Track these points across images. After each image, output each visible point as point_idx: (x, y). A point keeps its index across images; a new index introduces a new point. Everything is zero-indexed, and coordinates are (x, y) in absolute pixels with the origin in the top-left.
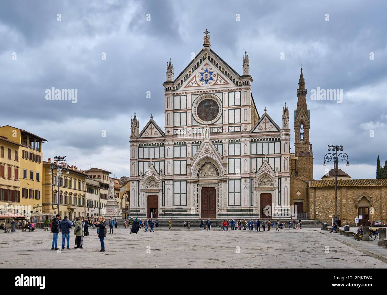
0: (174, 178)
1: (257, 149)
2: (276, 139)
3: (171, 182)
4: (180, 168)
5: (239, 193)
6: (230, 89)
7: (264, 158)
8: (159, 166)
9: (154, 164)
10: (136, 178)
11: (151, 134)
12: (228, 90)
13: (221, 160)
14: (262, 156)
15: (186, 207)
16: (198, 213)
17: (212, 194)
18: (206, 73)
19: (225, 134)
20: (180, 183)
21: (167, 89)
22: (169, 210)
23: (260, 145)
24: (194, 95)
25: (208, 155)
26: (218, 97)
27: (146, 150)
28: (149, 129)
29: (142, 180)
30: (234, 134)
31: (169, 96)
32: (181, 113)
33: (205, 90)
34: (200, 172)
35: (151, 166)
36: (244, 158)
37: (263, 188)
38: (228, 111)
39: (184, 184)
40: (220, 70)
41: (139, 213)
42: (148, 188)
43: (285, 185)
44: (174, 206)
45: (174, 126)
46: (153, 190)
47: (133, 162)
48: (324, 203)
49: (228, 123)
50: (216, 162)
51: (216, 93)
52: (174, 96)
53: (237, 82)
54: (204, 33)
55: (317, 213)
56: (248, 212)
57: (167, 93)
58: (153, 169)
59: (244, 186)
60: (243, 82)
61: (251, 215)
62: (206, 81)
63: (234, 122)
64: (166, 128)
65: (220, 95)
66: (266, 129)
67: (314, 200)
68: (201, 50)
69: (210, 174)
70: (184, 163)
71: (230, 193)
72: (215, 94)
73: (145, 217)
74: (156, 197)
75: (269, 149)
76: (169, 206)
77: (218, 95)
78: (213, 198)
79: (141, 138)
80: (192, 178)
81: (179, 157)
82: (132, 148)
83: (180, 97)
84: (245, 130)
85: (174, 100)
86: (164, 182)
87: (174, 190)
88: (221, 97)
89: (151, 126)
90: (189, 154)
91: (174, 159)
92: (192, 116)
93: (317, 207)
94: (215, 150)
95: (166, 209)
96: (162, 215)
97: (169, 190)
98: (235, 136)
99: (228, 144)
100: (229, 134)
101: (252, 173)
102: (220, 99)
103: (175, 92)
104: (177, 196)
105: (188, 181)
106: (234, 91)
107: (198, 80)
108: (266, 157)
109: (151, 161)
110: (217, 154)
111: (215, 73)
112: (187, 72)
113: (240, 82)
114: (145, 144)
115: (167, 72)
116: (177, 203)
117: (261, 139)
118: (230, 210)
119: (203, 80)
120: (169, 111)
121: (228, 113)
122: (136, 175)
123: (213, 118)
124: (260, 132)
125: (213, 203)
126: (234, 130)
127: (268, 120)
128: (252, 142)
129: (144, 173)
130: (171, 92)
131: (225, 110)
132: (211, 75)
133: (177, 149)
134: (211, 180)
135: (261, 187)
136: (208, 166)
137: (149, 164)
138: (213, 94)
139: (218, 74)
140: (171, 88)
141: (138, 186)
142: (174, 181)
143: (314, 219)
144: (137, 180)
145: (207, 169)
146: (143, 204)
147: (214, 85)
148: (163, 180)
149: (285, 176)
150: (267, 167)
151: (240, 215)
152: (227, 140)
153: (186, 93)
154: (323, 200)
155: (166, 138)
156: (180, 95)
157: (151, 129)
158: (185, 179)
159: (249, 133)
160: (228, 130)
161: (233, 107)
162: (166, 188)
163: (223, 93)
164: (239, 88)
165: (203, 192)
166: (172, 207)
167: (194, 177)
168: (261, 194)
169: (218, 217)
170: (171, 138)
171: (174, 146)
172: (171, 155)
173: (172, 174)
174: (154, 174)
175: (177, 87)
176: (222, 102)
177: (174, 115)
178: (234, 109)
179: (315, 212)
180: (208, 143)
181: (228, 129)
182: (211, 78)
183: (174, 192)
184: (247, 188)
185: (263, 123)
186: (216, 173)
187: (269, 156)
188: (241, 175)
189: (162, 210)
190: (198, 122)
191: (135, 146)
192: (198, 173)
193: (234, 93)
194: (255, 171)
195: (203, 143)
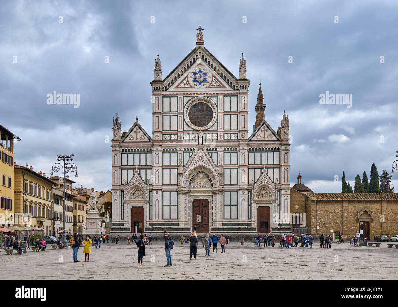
0: (163, 188)
1: (255, 159)
2: (275, 148)
3: (160, 193)
4: (170, 177)
5: (235, 205)
6: (226, 92)
7: (263, 168)
8: (146, 174)
9: (140, 172)
10: (118, 187)
11: (137, 139)
12: (224, 93)
13: (217, 170)
14: (261, 167)
15: (177, 221)
16: (189, 227)
17: (204, 207)
18: (200, 74)
19: (221, 141)
20: (170, 194)
21: (156, 88)
22: (158, 224)
23: (258, 155)
24: (186, 97)
25: (202, 164)
26: (213, 101)
27: (131, 156)
28: (134, 133)
29: (126, 190)
30: (231, 142)
31: (158, 97)
32: (171, 117)
33: (199, 93)
34: (192, 182)
35: (137, 174)
36: (242, 168)
37: (261, 201)
38: (224, 116)
39: (174, 195)
40: (216, 71)
41: (122, 227)
42: (132, 199)
43: (285, 198)
44: (163, 219)
45: (163, 131)
46: (138, 201)
47: (116, 169)
48: (325, 217)
49: (224, 130)
50: (210, 171)
51: (211, 96)
52: (163, 97)
53: (234, 86)
54: (197, 29)
55: (318, 228)
56: (246, 226)
57: (155, 93)
58: (139, 177)
59: (242, 198)
60: (241, 86)
61: (249, 229)
62: (200, 83)
63: (231, 129)
64: (154, 132)
65: (214, 99)
66: (264, 137)
67: (315, 214)
68: (194, 48)
69: (202, 184)
70: (174, 172)
71: (226, 205)
72: (209, 97)
73: (130, 231)
74: (142, 209)
75: (267, 159)
76: (157, 219)
77: (213, 98)
78: (206, 211)
79: (125, 142)
80: (183, 189)
81: (168, 165)
82: (114, 153)
83: (170, 99)
84: (243, 138)
85: (163, 102)
86: (151, 193)
87: (163, 202)
88: (216, 101)
89: (137, 129)
90: (180, 162)
91: (164, 168)
92: (184, 120)
93: (318, 221)
94: (210, 159)
95: (154, 223)
96: (150, 229)
97: (157, 201)
98: (231, 143)
99: (224, 153)
100: (225, 142)
101: (249, 184)
102: (215, 103)
103: (165, 93)
104: (166, 209)
105: (180, 192)
106: (231, 95)
107: (190, 80)
108: (264, 168)
109: (136, 168)
110: (212, 163)
111: (209, 74)
112: (179, 71)
113: (237, 86)
114: (129, 149)
115: (155, 70)
116: (166, 216)
117: (260, 149)
118: (226, 224)
119: (197, 81)
120: (157, 113)
121: (224, 119)
122: (118, 184)
123: (207, 124)
124: (259, 141)
125: (206, 216)
126: (231, 138)
127: (266, 128)
128: (250, 151)
129: (128, 182)
130: (160, 92)
131: (221, 115)
132: (205, 76)
133: (167, 156)
134: (204, 191)
135: (259, 199)
136: (201, 175)
137: (134, 172)
138: (207, 97)
139: (213, 76)
140: (160, 87)
141: (121, 196)
142: (164, 191)
143: (315, 233)
144: (120, 190)
145: (199, 179)
146: (127, 217)
147: (209, 87)
148: (151, 191)
149: (285, 188)
150: (265, 178)
151: (238, 229)
152: (223, 148)
153: (177, 94)
154: (325, 214)
155: (154, 143)
156: (170, 96)
157: (137, 132)
158: (176, 189)
159: (247, 141)
160: (224, 138)
161: (229, 113)
162: (154, 199)
163: (219, 96)
164: (236, 92)
165: (195, 204)
166: (161, 221)
167: (185, 187)
168: (259, 207)
169: (212, 231)
170: (160, 143)
171: (163, 153)
172: (160, 163)
173: (161, 183)
174: (139, 183)
175: (166, 87)
176: (217, 107)
177: (163, 118)
178: (231, 115)
179: (316, 226)
180: (202, 151)
181: (224, 136)
182: (205, 80)
183: (163, 204)
184: (244, 200)
185: (262, 131)
186: (209, 183)
187: (268, 167)
188: (239, 187)
189: (149, 224)
190: (190, 127)
191: (117, 151)
192: (189, 183)
193: (231, 98)
194: (253, 182)
195: (196, 150)
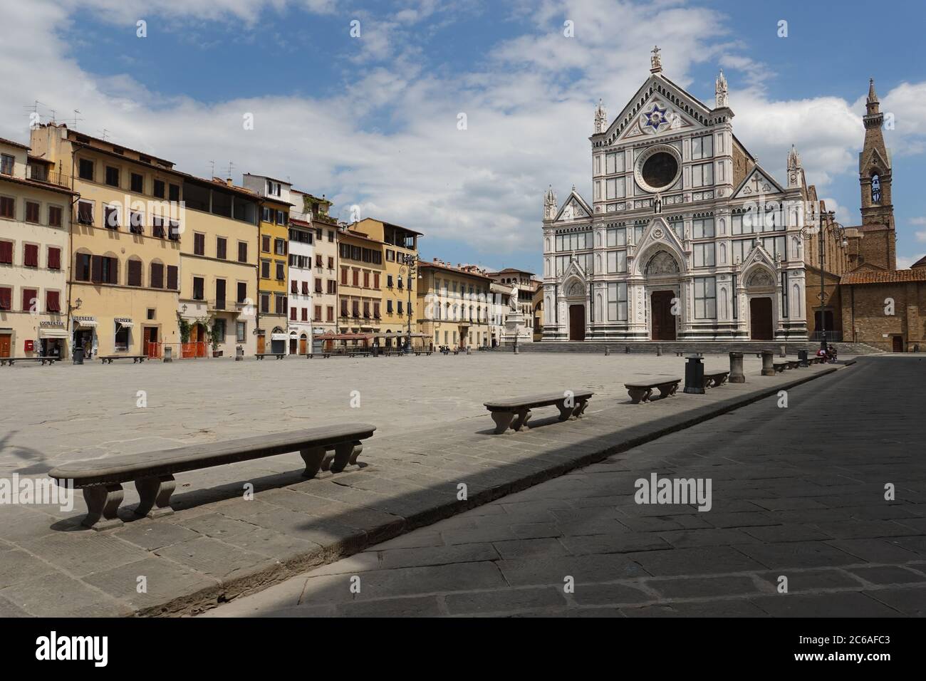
0: (607, 279)
1: (742, 226)
2: (776, 206)
3: (604, 285)
4: (617, 262)
5: (712, 298)
6: (695, 132)
7: (755, 238)
8: (586, 261)
9: (578, 258)
10: (551, 281)
11: (573, 215)
12: (692, 135)
13: (683, 247)
14: (752, 237)
15: (627, 322)
16: (647, 331)
18: (656, 113)
19: (688, 205)
20: (617, 286)
21: (596, 144)
22: (601, 327)
23: (747, 219)
24: (637, 149)
25: (660, 240)
26: (675, 148)
27: (566, 238)
28: (570, 207)
29: (560, 284)
30: (703, 204)
31: (599, 155)
32: (617, 179)
33: (655, 140)
34: (649, 267)
35: (574, 262)
36: (720, 241)
37: (756, 289)
38: (692, 168)
39: (622, 287)
40: (678, 105)
41: (556, 332)
42: (570, 296)
44: (608, 321)
45: (607, 200)
46: (578, 297)
47: (547, 258)
48: (871, 312)
49: (692, 188)
50: (672, 250)
51: (672, 142)
52: (606, 155)
53: (706, 121)
54: (651, 52)
55: (857, 330)
56: (730, 329)
57: (595, 150)
58: (577, 266)
59: (722, 287)
60: (716, 120)
61: (733, 334)
62: (656, 126)
63: (703, 185)
64: (594, 204)
66: (757, 191)
68: (647, 79)
69: (665, 269)
70: (622, 255)
71: (698, 299)
72: (670, 144)
73: (567, 338)
74: (582, 307)
75: (763, 224)
76: (600, 321)
77: (676, 144)
79: (559, 221)
80: (635, 278)
81: (614, 247)
82: (545, 237)
83: (615, 155)
84: (721, 196)
85: (606, 161)
86: (592, 286)
87: (608, 297)
88: (679, 147)
89: (573, 203)
91: (608, 250)
92: (635, 181)
93: (856, 319)
94: (672, 232)
95: (596, 326)
96: (593, 335)
97: (600, 297)
98: (704, 206)
99: (693, 221)
100: (694, 205)
101: (734, 265)
102: (678, 150)
103: (608, 149)
104: (613, 306)
105: (629, 283)
106: (702, 136)
107: (643, 125)
108: (758, 238)
110: (676, 237)
111: (669, 111)
112: (626, 116)
113: (711, 121)
114: (564, 230)
115: (596, 120)
116: (613, 317)
117: (749, 209)
118: (698, 326)
119: (651, 123)
120: (599, 177)
121: (692, 172)
122: (551, 277)
123: (669, 181)
124: (748, 197)
126: (703, 198)
127: (760, 176)
128: (734, 214)
129: (563, 273)
130: (601, 149)
131: (687, 167)
132: (663, 115)
133: (612, 234)
134: (668, 279)
135: (752, 287)
136: (662, 256)
137: (571, 258)
138: (666, 143)
139: (675, 113)
140: (601, 142)
141: (555, 292)
142: (608, 283)
143: (852, 340)
144: (553, 285)
145: (659, 262)
146: (563, 319)
147: (669, 129)
148: (592, 283)
149: (793, 267)
150: (760, 254)
151: (715, 334)
152: (691, 215)
153: (624, 147)
154: (870, 307)
155: (595, 218)
156: (616, 152)
157: (573, 206)
158: (624, 279)
159: (728, 201)
160: (693, 199)
161: (699, 162)
162: (596, 294)
163: (684, 140)
164: (709, 129)
165: (655, 298)
166: (605, 323)
167: (638, 276)
168: (752, 299)
169: (680, 337)
170: (603, 218)
171: (607, 230)
172: (602, 245)
173: (604, 272)
174: (577, 274)
175: (610, 140)
176: (682, 155)
177: (606, 183)
178: (702, 165)
179: (853, 327)
180: (660, 222)
181: (693, 196)
182: (664, 120)
183: (608, 300)
184: (726, 289)
185: (753, 181)
186: (674, 268)
187: (764, 236)
188: (716, 270)
189: (591, 327)
190: (643, 190)
191: (550, 233)
192: (645, 268)
193: (702, 139)
194: (740, 262)
195: (652, 222)
